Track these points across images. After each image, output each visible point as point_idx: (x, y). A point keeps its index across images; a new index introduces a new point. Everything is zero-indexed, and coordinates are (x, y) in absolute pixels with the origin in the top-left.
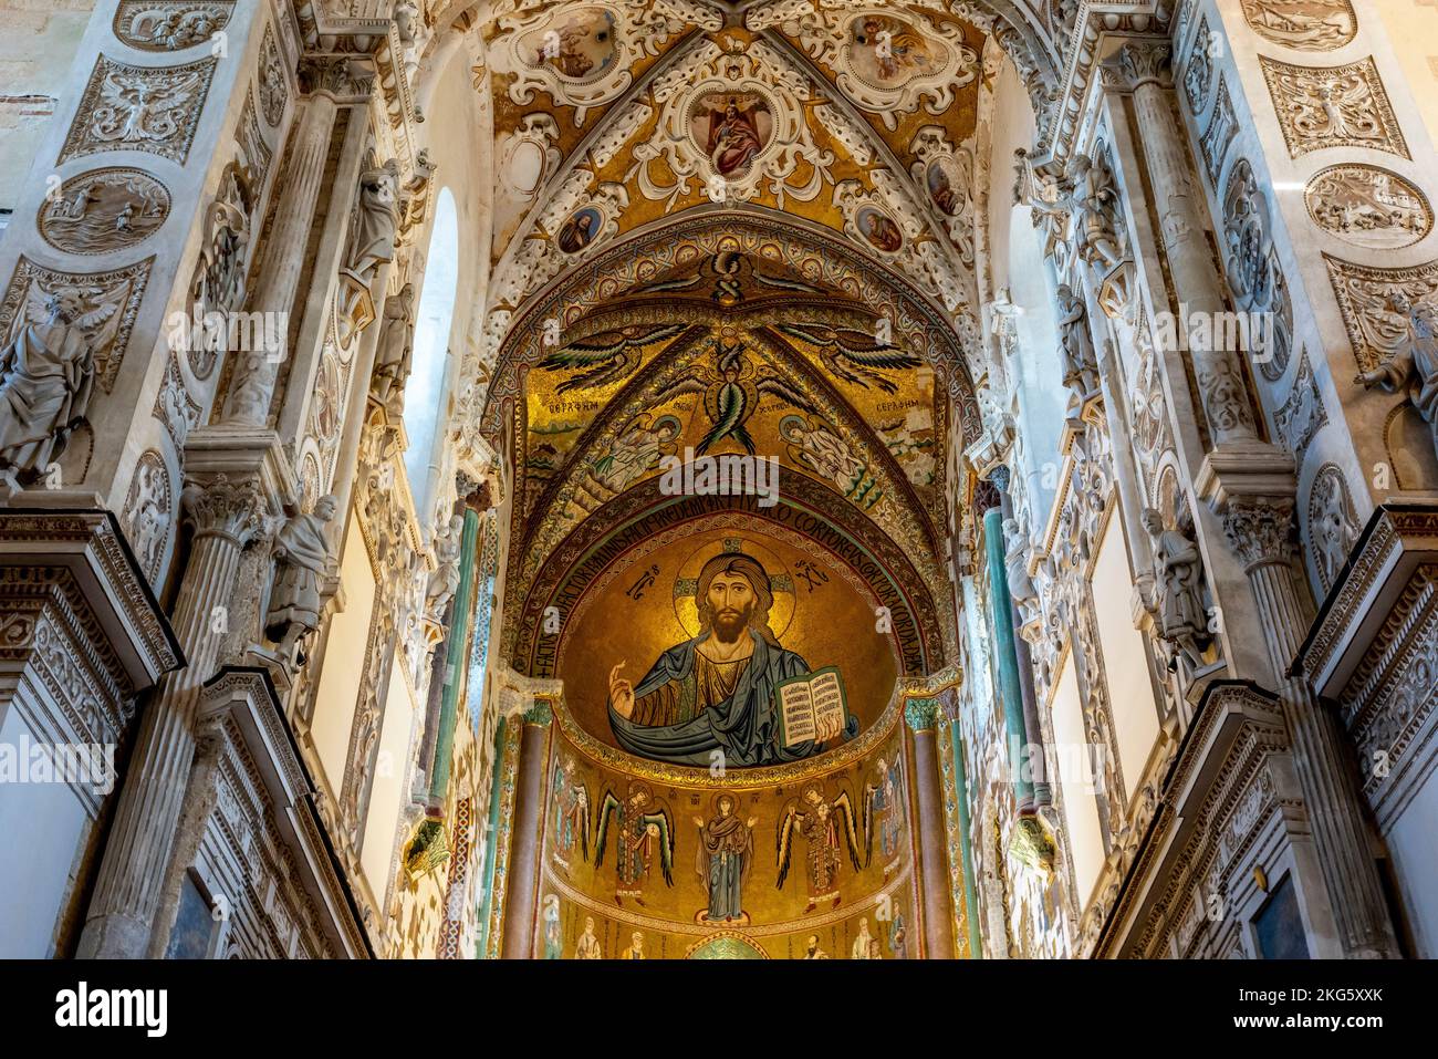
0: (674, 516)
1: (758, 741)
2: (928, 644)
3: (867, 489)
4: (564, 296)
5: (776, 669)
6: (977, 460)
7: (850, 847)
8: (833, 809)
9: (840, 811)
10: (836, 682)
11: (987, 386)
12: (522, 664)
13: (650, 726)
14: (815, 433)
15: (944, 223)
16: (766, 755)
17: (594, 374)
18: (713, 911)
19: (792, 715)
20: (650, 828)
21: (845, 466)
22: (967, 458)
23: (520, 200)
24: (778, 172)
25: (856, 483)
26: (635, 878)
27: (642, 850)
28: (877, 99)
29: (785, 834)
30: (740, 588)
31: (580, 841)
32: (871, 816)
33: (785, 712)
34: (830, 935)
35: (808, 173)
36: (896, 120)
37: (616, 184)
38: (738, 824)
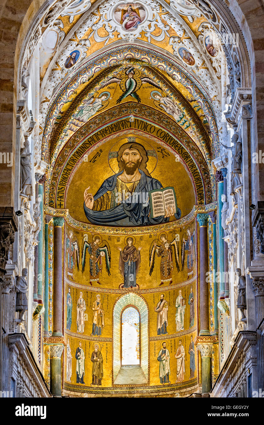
0: (108, 132)
1: (143, 215)
2: (206, 189)
3: (186, 122)
5: (149, 185)
6: (216, 164)
7: (176, 262)
8: (170, 245)
9: (173, 247)
10: (173, 193)
11: (222, 133)
12: (52, 202)
13: (100, 211)
14: (165, 98)
15: (210, 60)
16: (146, 221)
18: (125, 284)
19: (156, 204)
20: (101, 253)
21: (177, 111)
22: (213, 163)
23: (50, 53)
24: (148, 30)
25: (181, 119)
26: (97, 273)
27: (99, 263)
28: (186, 12)
29: (152, 254)
30: (135, 154)
31: (76, 264)
32: (184, 251)
33: (153, 203)
34: (168, 295)
35: (160, 32)
36: (193, 19)
37: (86, 40)
38: (135, 249)
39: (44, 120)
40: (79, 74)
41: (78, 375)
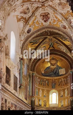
1: (57, 74)
12: (31, 70)
15: (71, 26)
17: (35, 43)
19: (60, 72)
20: (46, 82)
23: (22, 29)
24: (52, 21)
25: (66, 51)
28: (62, 12)
29: (59, 82)
30: (54, 61)
31: (39, 83)
35: (55, 21)
36: (65, 14)
37: (32, 25)
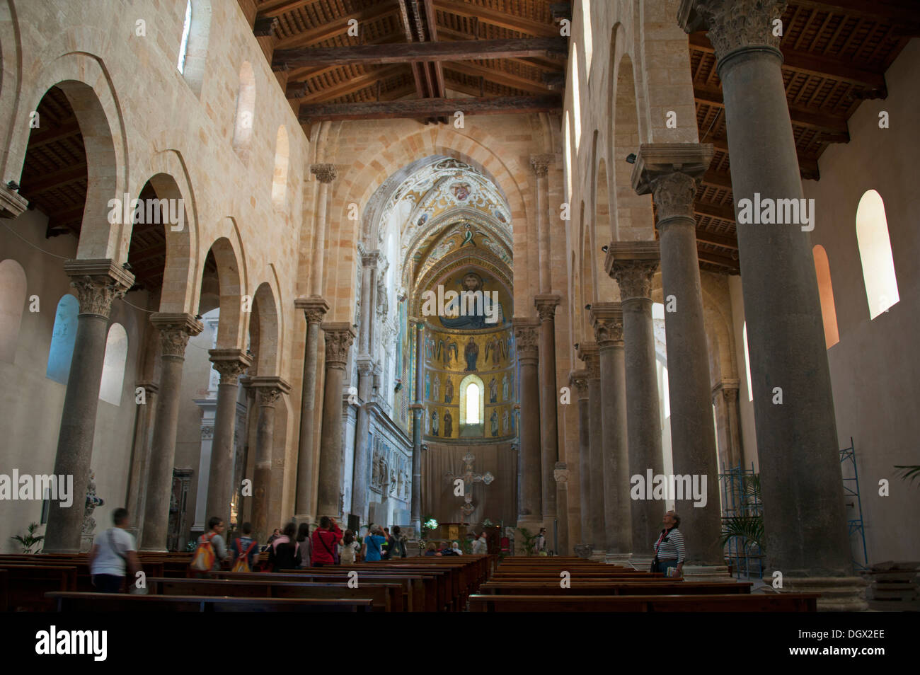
0: (454, 266)
4: (419, 239)
13: (451, 319)
14: (492, 243)
16: (483, 325)
18: (468, 368)
20: (452, 347)
21: (501, 253)
23: (406, 217)
24: (474, 200)
25: (504, 257)
26: (448, 361)
27: (450, 354)
29: (487, 347)
30: (474, 281)
31: (433, 354)
32: (508, 346)
37: (431, 207)
38: (475, 344)
39: (403, 260)
40: (428, 230)
41: (434, 430)
